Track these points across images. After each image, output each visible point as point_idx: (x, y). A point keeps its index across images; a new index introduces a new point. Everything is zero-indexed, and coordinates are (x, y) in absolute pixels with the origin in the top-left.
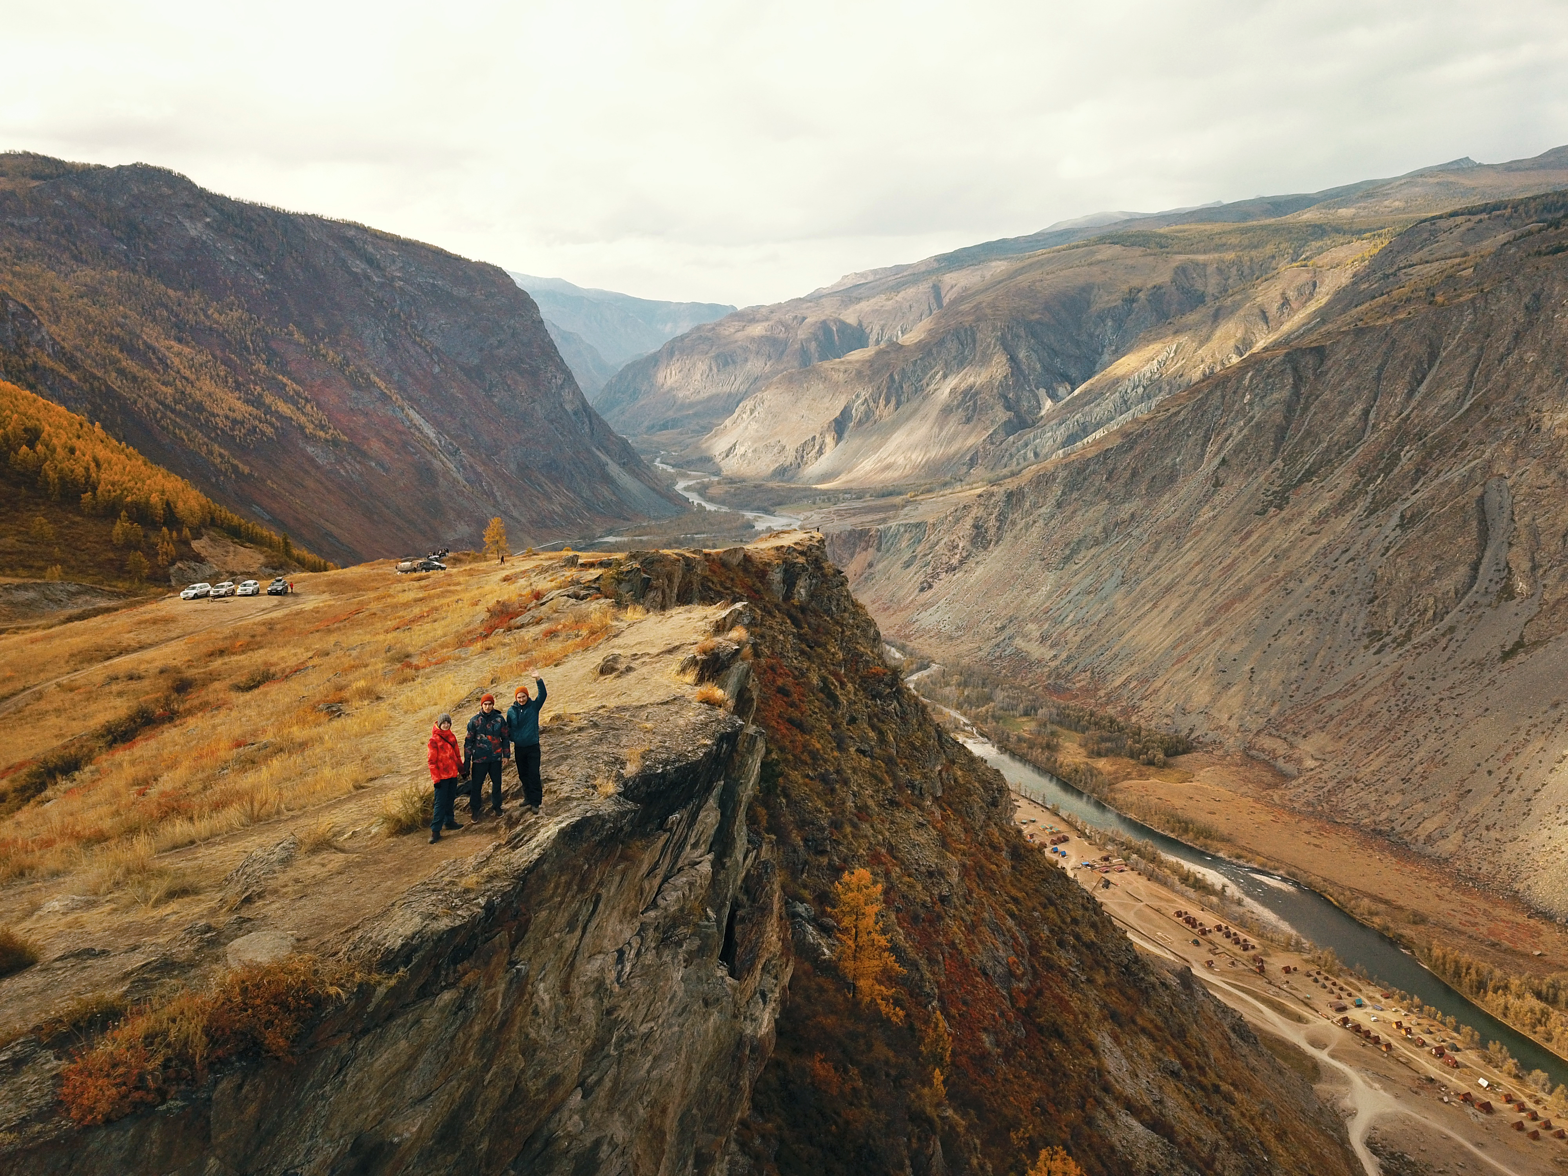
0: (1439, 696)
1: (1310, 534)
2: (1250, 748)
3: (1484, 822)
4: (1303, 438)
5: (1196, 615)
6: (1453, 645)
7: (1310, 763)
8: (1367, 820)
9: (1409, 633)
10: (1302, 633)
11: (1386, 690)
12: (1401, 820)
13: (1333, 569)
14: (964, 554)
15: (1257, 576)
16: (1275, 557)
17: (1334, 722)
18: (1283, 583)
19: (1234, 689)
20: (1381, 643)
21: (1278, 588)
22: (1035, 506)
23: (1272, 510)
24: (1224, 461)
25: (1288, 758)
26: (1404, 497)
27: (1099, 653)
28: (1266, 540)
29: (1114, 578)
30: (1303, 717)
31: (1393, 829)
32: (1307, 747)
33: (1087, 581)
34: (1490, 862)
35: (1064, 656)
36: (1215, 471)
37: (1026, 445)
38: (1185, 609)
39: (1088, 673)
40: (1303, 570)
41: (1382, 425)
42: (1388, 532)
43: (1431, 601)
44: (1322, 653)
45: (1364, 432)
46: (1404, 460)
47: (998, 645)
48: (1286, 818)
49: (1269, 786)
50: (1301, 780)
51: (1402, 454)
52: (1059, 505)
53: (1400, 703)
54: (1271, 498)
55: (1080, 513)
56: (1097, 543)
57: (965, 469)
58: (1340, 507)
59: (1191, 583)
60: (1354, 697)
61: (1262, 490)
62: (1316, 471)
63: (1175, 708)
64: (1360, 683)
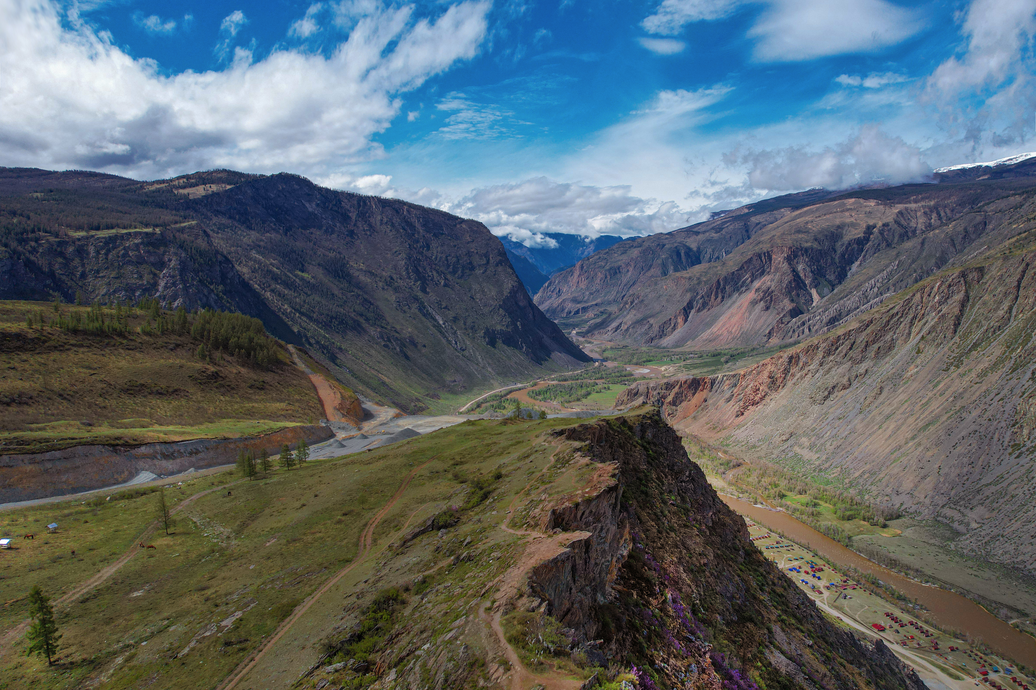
1: (976, 384)
2: (937, 516)
4: (971, 324)
5: (905, 433)
8: (1009, 562)
10: (970, 445)
11: (1022, 481)
12: (1031, 561)
13: (990, 405)
14: (763, 394)
15: (944, 409)
16: (955, 397)
17: (990, 500)
18: (959, 414)
19: (928, 479)
20: (1019, 452)
21: (956, 416)
22: (806, 364)
23: (953, 368)
24: (923, 337)
25: (961, 523)
27: (845, 457)
28: (949, 387)
29: (855, 411)
30: (971, 497)
32: (972, 515)
33: (839, 411)
35: (824, 458)
37: (803, 324)
38: (898, 429)
39: (839, 469)
40: (971, 406)
41: (1020, 316)
42: (1024, 382)
44: (983, 457)
45: (1009, 320)
47: (783, 451)
48: (957, 560)
49: (949, 539)
50: (968, 536)
52: (821, 364)
55: (834, 369)
56: (844, 388)
57: (765, 339)
58: (994, 366)
59: (903, 413)
60: (1003, 485)
61: (947, 356)
62: (980, 344)
63: (892, 491)
64: (1006, 476)
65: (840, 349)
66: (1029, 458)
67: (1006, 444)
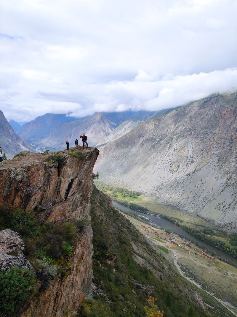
2: (152, 193)
3: (192, 203)
7: (162, 195)
9: (177, 170)
11: (174, 180)
12: (179, 204)
13: (164, 159)
15: (151, 161)
19: (148, 182)
20: (173, 172)
25: (159, 194)
26: (175, 145)
28: (152, 155)
31: (177, 206)
32: (162, 192)
33: (120, 164)
34: (194, 210)
36: (142, 142)
39: (122, 181)
41: (170, 133)
42: (172, 152)
44: (163, 174)
45: (167, 134)
46: (174, 139)
50: (161, 198)
52: (114, 150)
53: (177, 183)
54: (152, 147)
55: (118, 151)
56: (122, 157)
60: (169, 182)
61: (150, 145)
62: (159, 141)
63: (138, 187)
65: (120, 145)
66: (175, 174)
67: (169, 170)
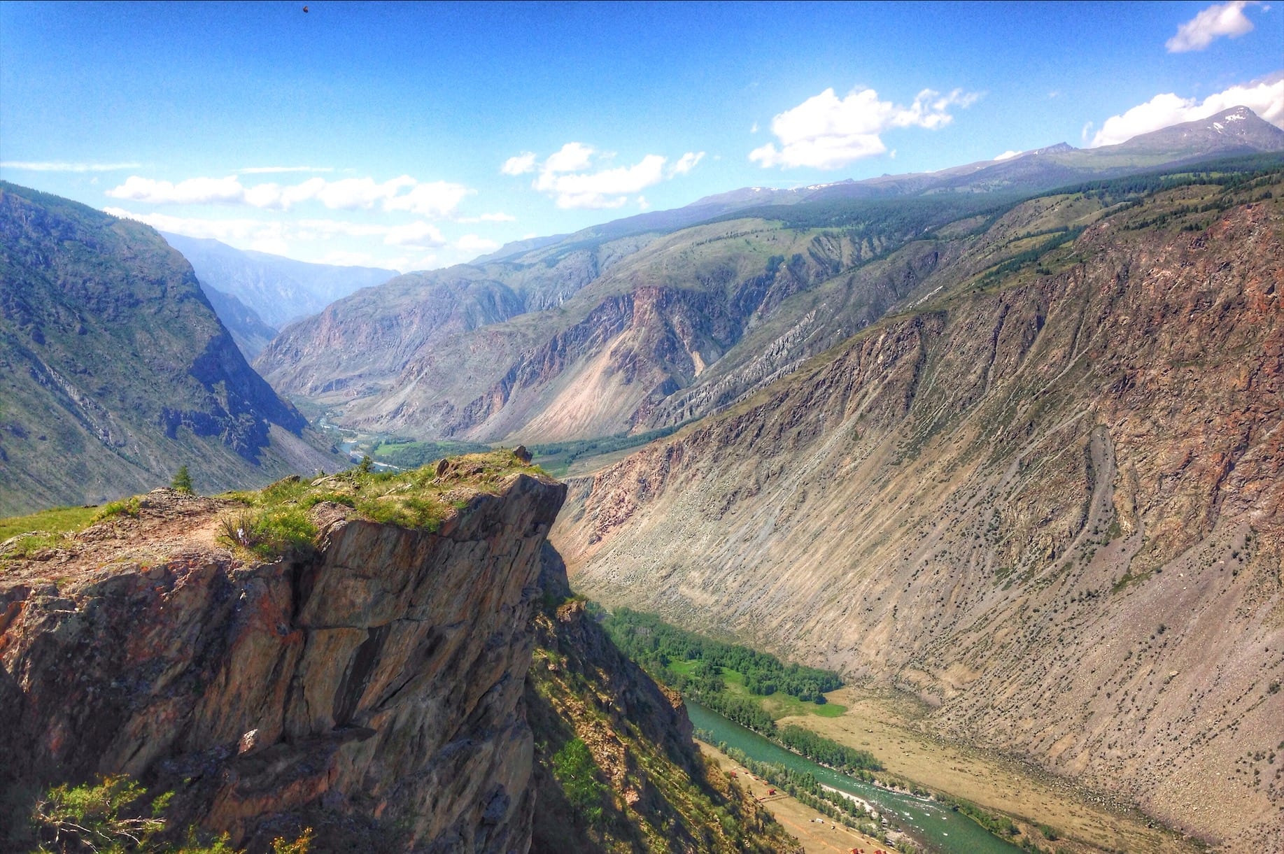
0: (1060, 627)
1: (942, 481)
3: (1107, 741)
4: (931, 395)
5: (842, 559)
6: (1071, 580)
7: (951, 693)
8: (1005, 745)
9: (1032, 569)
10: (937, 572)
12: (1035, 742)
13: (962, 513)
14: (630, 507)
15: (895, 521)
16: (911, 503)
17: (970, 653)
18: (919, 527)
19: (879, 626)
20: (1008, 579)
21: (915, 531)
22: (693, 459)
24: (862, 416)
25: (932, 690)
26: (1021, 446)
27: (755, 597)
28: (902, 488)
29: (766, 528)
30: (943, 650)
31: (1028, 751)
32: (948, 678)
33: (744, 530)
34: (1114, 779)
35: (725, 600)
36: (854, 427)
37: (682, 404)
38: (831, 554)
40: (936, 514)
41: (999, 382)
43: (1049, 539)
44: (956, 590)
45: (984, 388)
46: (1020, 413)
47: (664, 593)
48: (931, 746)
49: (916, 716)
50: (944, 710)
51: (1018, 407)
52: (715, 460)
53: (1027, 634)
54: (905, 449)
55: (734, 466)
56: (751, 494)
57: (627, 427)
58: (965, 457)
59: (839, 529)
61: (897, 443)
62: (944, 424)
63: (827, 646)
64: (991, 617)
65: (742, 436)
66: (1021, 590)
67: (987, 569)
